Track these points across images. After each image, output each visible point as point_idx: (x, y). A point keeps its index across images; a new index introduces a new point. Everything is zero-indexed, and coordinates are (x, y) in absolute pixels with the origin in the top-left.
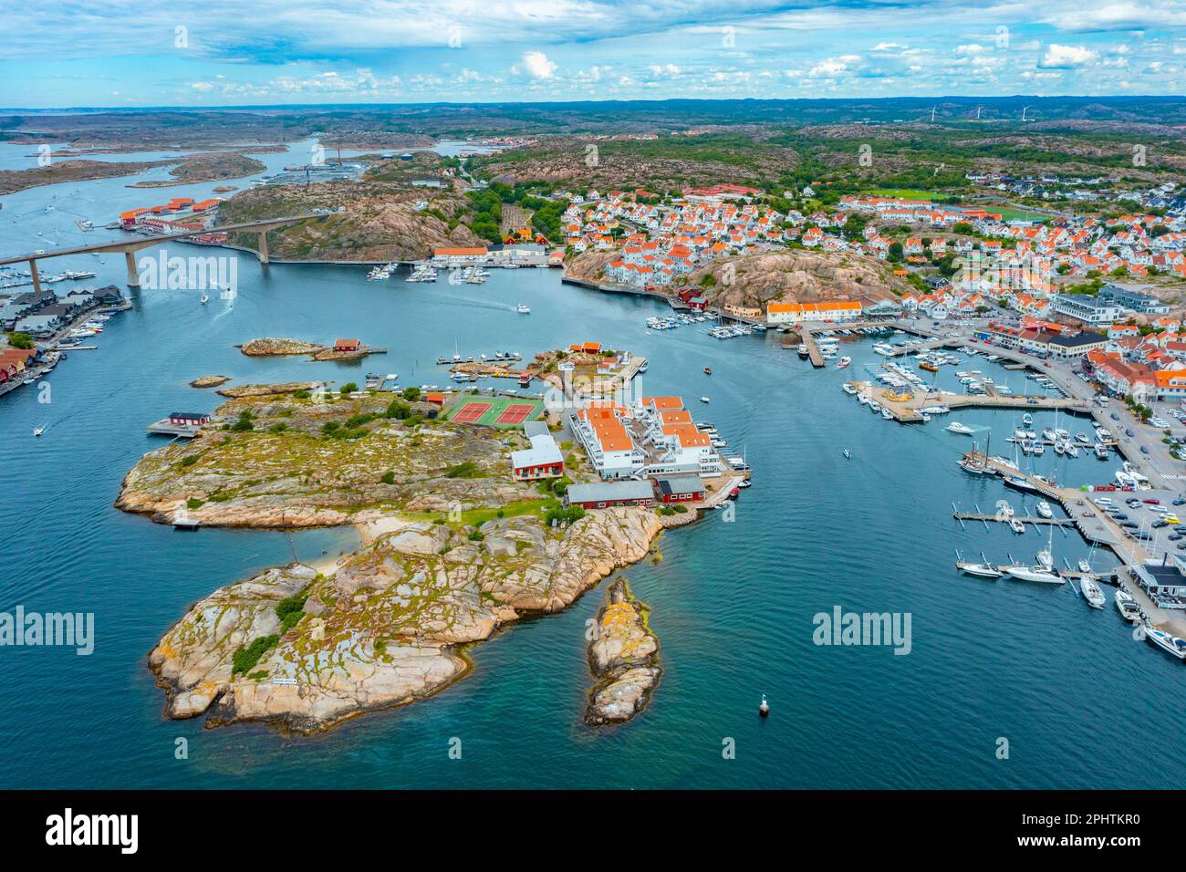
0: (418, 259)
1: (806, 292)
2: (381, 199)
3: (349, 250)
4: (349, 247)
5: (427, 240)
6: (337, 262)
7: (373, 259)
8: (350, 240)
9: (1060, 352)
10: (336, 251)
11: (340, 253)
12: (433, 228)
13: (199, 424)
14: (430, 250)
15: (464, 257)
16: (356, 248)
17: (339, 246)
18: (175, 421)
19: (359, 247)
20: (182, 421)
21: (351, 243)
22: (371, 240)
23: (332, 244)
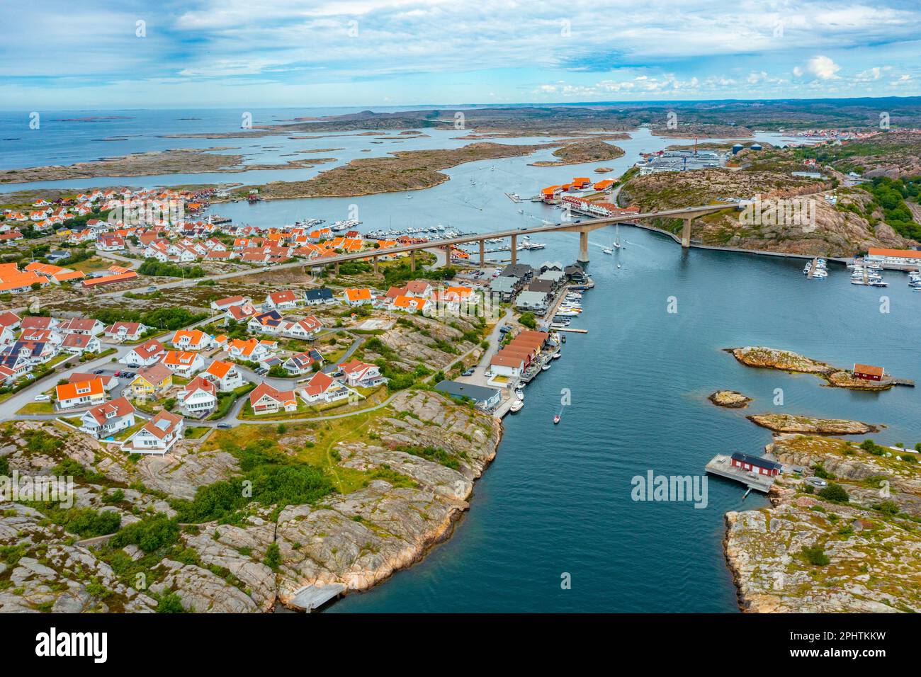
0: (845, 257)
2: (787, 190)
3: (771, 241)
4: (771, 238)
5: (853, 237)
6: (757, 252)
7: (796, 252)
8: (773, 232)
10: (758, 241)
11: (761, 243)
12: (858, 225)
13: (769, 475)
14: (858, 248)
15: (902, 259)
16: (779, 241)
17: (761, 236)
18: (738, 464)
19: (783, 239)
20: (747, 466)
21: (774, 235)
22: (796, 234)
23: (754, 234)
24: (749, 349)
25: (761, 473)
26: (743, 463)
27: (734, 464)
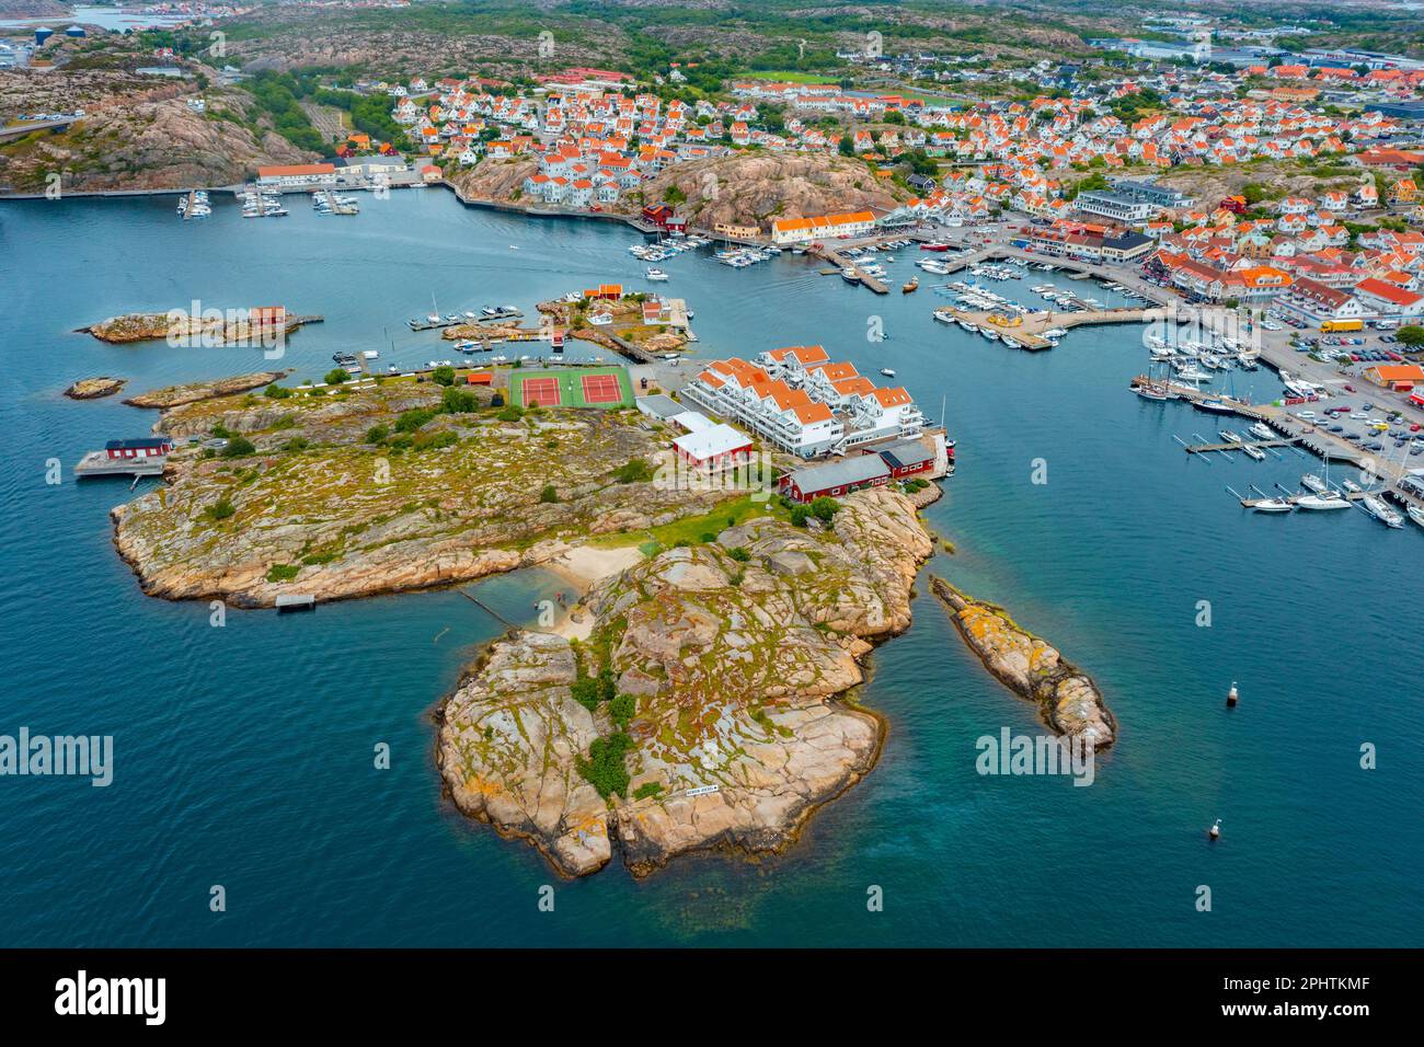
0: (233, 184)
1: (810, 204)
2: (129, 96)
3: (123, 174)
4: (120, 170)
5: (236, 155)
6: (106, 193)
7: (164, 186)
8: (121, 160)
9: (1116, 256)
10: (102, 176)
11: (108, 179)
12: (238, 138)
14: (246, 170)
15: (302, 177)
16: (133, 172)
17: (105, 169)
18: (117, 453)
19: (140, 169)
21: (123, 164)
22: (155, 159)
23: (93, 166)
24: (111, 321)
25: (149, 455)
26: (123, 450)
27: (112, 456)
